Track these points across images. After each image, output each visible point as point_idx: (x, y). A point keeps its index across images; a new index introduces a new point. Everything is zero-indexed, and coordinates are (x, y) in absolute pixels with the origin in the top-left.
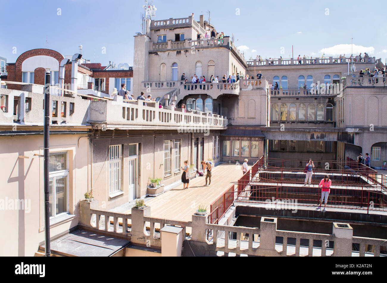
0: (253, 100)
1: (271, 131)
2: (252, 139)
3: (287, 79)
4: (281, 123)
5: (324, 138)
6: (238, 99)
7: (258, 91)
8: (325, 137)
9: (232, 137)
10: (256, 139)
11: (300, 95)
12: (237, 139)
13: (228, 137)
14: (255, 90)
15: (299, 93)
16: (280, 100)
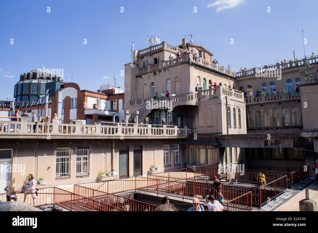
0: (211, 109)
1: (224, 139)
2: (207, 147)
3: (275, 85)
4: (265, 130)
5: (278, 145)
6: (198, 109)
7: (214, 100)
8: (280, 143)
9: (191, 146)
10: (211, 147)
11: (282, 100)
12: (195, 147)
13: (188, 145)
14: (211, 99)
15: (281, 98)
16: (263, 107)
